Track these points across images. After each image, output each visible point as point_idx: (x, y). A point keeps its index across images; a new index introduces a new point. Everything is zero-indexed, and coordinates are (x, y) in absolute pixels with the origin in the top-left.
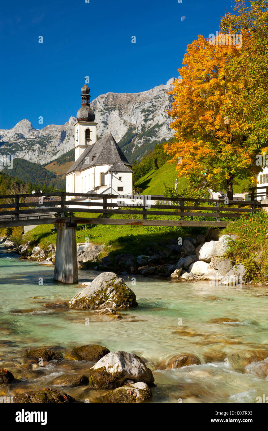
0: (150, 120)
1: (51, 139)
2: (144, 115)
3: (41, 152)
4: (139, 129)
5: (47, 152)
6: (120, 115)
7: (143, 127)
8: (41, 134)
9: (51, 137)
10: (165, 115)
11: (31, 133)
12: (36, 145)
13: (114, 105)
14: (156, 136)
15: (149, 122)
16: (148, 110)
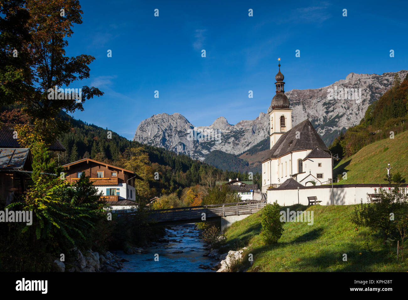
0: (331, 111)
1: (244, 133)
2: (325, 108)
3: (235, 144)
4: (321, 120)
5: (240, 144)
6: (303, 108)
7: (325, 118)
8: (235, 129)
9: (244, 131)
10: (345, 107)
11: (227, 127)
12: (231, 138)
13: (298, 100)
14: (337, 126)
15: (330, 114)
16: (329, 103)
